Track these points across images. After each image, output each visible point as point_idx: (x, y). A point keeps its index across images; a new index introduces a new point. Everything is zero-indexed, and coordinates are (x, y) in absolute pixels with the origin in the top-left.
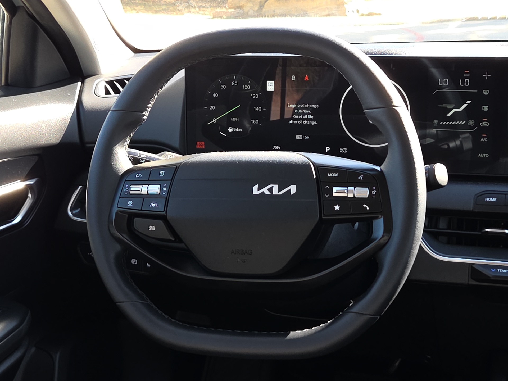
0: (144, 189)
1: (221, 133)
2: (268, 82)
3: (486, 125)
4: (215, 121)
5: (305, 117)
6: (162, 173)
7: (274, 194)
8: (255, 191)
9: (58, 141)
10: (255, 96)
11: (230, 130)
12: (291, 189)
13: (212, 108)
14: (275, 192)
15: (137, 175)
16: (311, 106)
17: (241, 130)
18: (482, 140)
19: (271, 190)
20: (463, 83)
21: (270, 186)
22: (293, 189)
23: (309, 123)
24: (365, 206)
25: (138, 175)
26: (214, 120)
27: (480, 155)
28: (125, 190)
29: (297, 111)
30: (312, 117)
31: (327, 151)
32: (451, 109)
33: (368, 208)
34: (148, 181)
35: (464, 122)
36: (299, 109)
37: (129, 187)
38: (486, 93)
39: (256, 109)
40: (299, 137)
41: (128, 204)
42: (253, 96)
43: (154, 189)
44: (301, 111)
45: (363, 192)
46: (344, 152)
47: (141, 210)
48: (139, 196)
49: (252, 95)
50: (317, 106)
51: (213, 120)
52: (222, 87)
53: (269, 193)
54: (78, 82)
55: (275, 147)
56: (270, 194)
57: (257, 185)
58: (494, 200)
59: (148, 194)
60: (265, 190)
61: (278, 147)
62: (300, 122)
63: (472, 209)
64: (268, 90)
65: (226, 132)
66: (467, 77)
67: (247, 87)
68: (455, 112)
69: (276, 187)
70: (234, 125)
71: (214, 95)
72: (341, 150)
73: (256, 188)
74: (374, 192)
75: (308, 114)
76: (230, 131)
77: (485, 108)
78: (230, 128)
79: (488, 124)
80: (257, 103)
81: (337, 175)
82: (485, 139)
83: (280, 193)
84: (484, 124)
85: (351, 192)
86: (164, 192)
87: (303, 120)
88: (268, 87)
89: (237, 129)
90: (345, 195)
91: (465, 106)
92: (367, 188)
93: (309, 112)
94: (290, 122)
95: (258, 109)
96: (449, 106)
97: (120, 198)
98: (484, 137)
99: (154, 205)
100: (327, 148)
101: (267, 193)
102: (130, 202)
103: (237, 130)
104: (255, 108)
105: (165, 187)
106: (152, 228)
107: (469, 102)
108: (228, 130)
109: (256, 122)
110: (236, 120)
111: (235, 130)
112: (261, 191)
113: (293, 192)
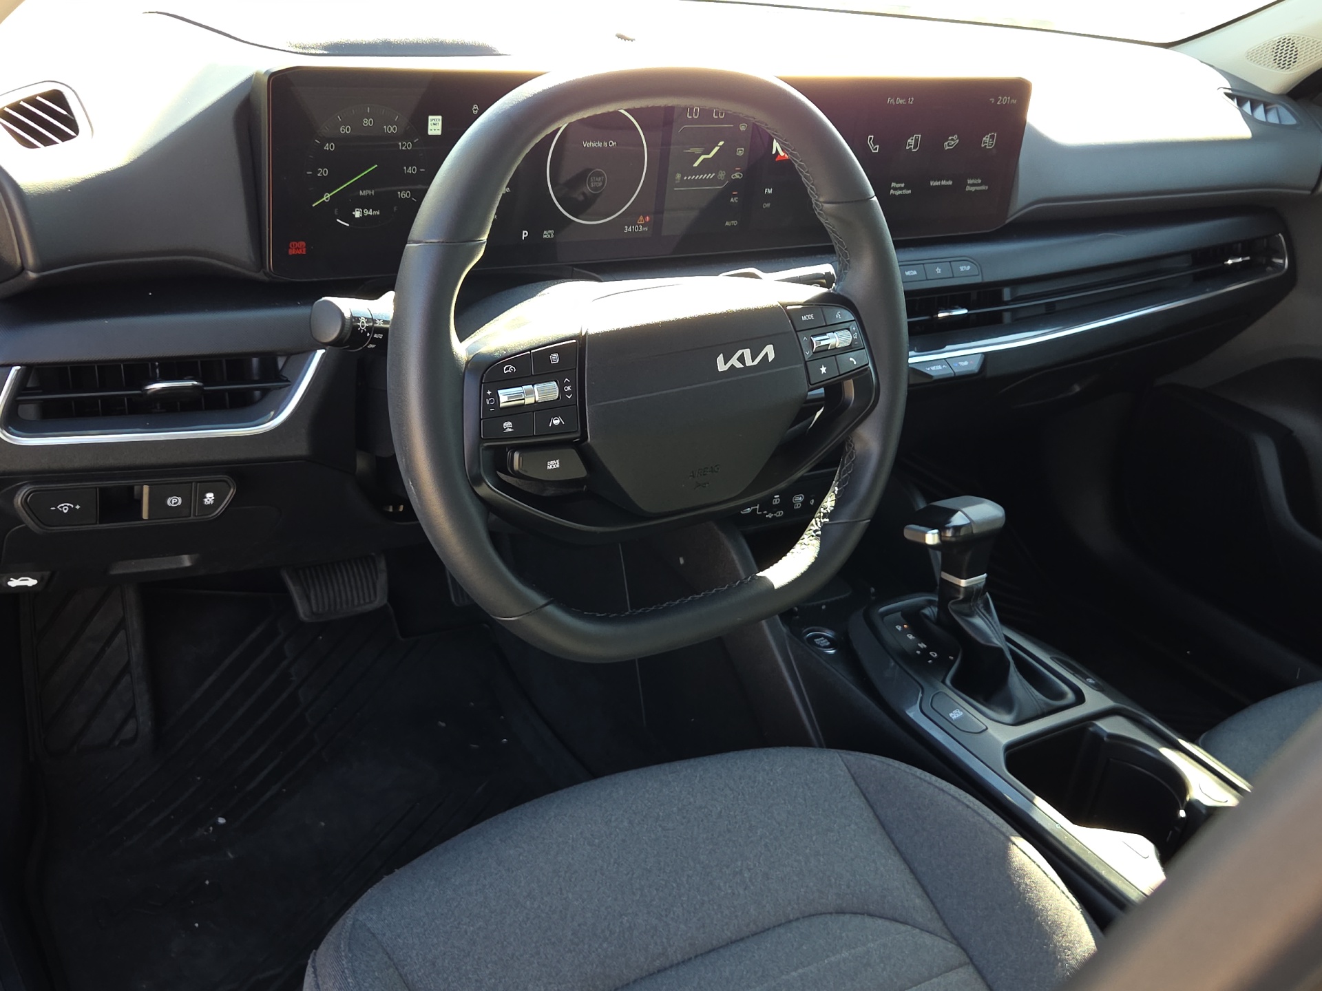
0: (526, 394)
1: (338, 220)
2: (430, 117)
3: (738, 177)
4: (327, 199)
6: (555, 358)
7: (747, 365)
8: (722, 366)
10: (406, 146)
11: (357, 214)
12: (767, 353)
13: (323, 172)
14: (749, 363)
15: (505, 368)
17: (378, 213)
18: (732, 200)
19: (741, 359)
20: (717, 114)
21: (737, 353)
22: (769, 351)
25: (507, 369)
26: (327, 197)
27: (727, 224)
28: (488, 403)
32: (699, 156)
35: (714, 174)
37: (496, 396)
38: (743, 128)
39: (407, 169)
41: (505, 430)
42: (403, 145)
43: (548, 391)
45: (844, 338)
47: (529, 437)
49: (400, 144)
51: (323, 197)
52: (343, 130)
56: (742, 366)
57: (722, 355)
59: (538, 403)
60: (734, 361)
64: (430, 133)
65: (349, 218)
67: (392, 129)
68: (704, 159)
69: (747, 353)
70: (364, 203)
71: (327, 147)
72: (545, 235)
73: (720, 359)
74: (856, 335)
76: (356, 216)
77: (740, 152)
78: (357, 211)
79: (740, 176)
80: (409, 158)
81: (809, 316)
82: (735, 199)
83: (756, 362)
86: (568, 392)
88: (430, 127)
89: (371, 210)
91: (716, 149)
95: (410, 170)
96: (697, 150)
98: (735, 196)
99: (556, 422)
101: (739, 365)
102: (507, 426)
103: (371, 213)
104: (405, 168)
105: (567, 384)
106: (554, 464)
107: (721, 143)
108: (354, 213)
109: (406, 196)
110: (368, 194)
111: (367, 213)
112: (729, 364)
113: (771, 357)
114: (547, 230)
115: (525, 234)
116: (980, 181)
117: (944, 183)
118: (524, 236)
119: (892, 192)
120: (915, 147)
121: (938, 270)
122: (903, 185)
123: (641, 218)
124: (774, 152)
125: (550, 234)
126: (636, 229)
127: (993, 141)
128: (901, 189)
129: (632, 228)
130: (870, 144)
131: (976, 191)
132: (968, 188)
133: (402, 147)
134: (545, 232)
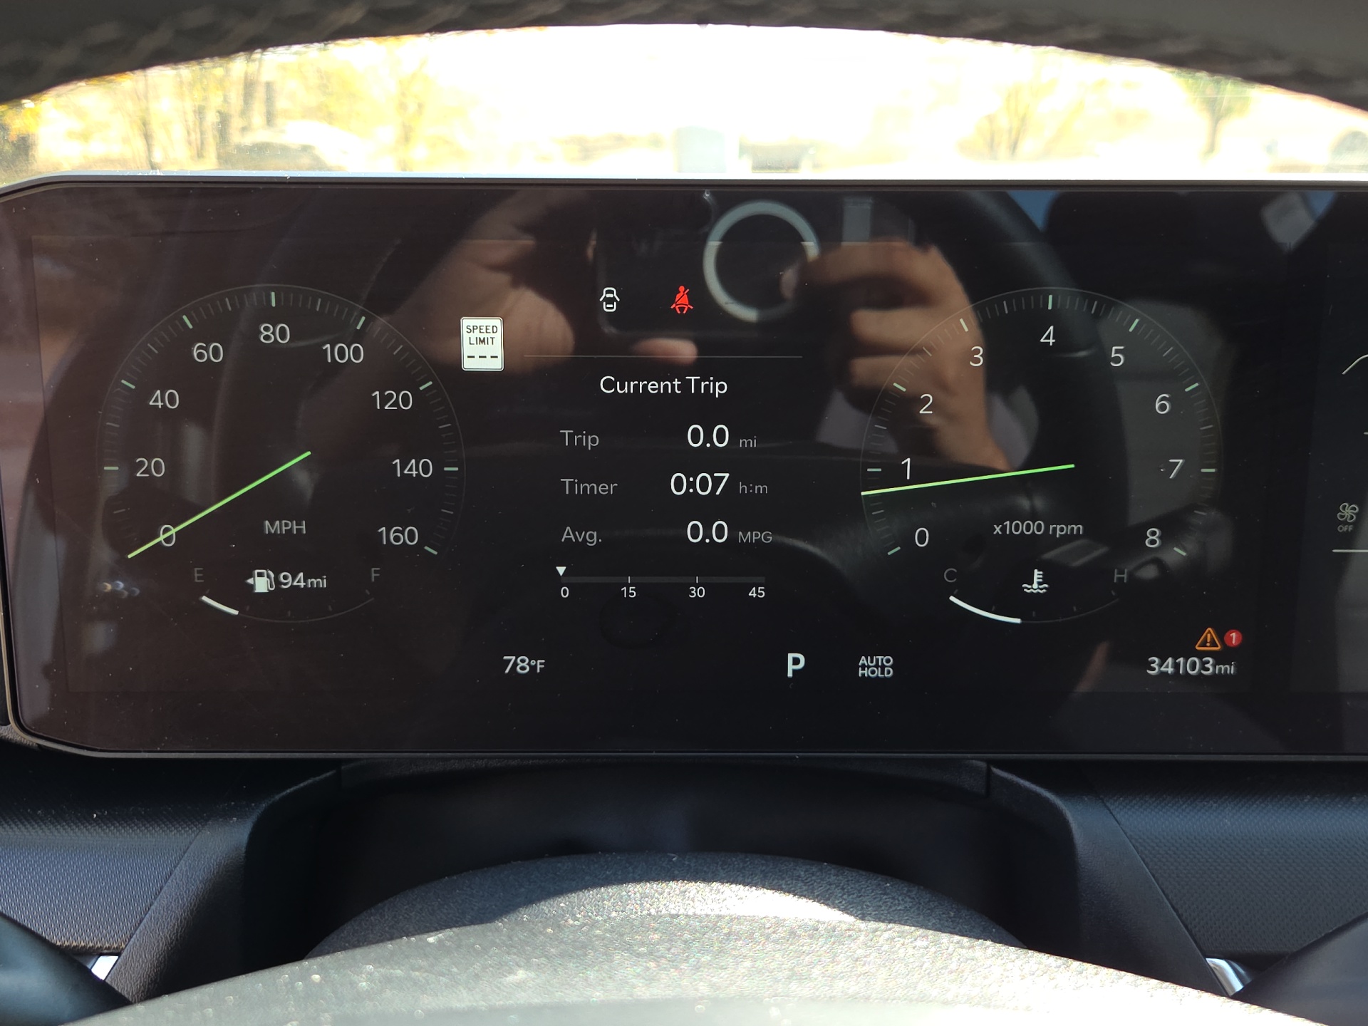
1: (205, 599)
2: (466, 322)
4: (168, 540)
11: (262, 584)
13: (151, 467)
17: (323, 583)
26: (166, 535)
31: (790, 674)
42: (385, 400)
46: (878, 673)
51: (158, 536)
52: (201, 356)
55: (515, 664)
61: (533, 662)
64: (468, 365)
67: (349, 353)
71: (157, 400)
72: (863, 667)
78: (260, 575)
80: (406, 435)
88: (467, 349)
89: (301, 575)
95: (414, 468)
100: (791, 656)
103: (300, 581)
104: (397, 462)
108: (250, 581)
109: (404, 538)
110: (290, 531)
111: (288, 581)
114: (871, 653)
115: (796, 661)
118: (791, 667)
123: (1210, 633)
125: (883, 667)
126: (1192, 666)
129: (1176, 666)
133: (383, 403)
134: (863, 661)
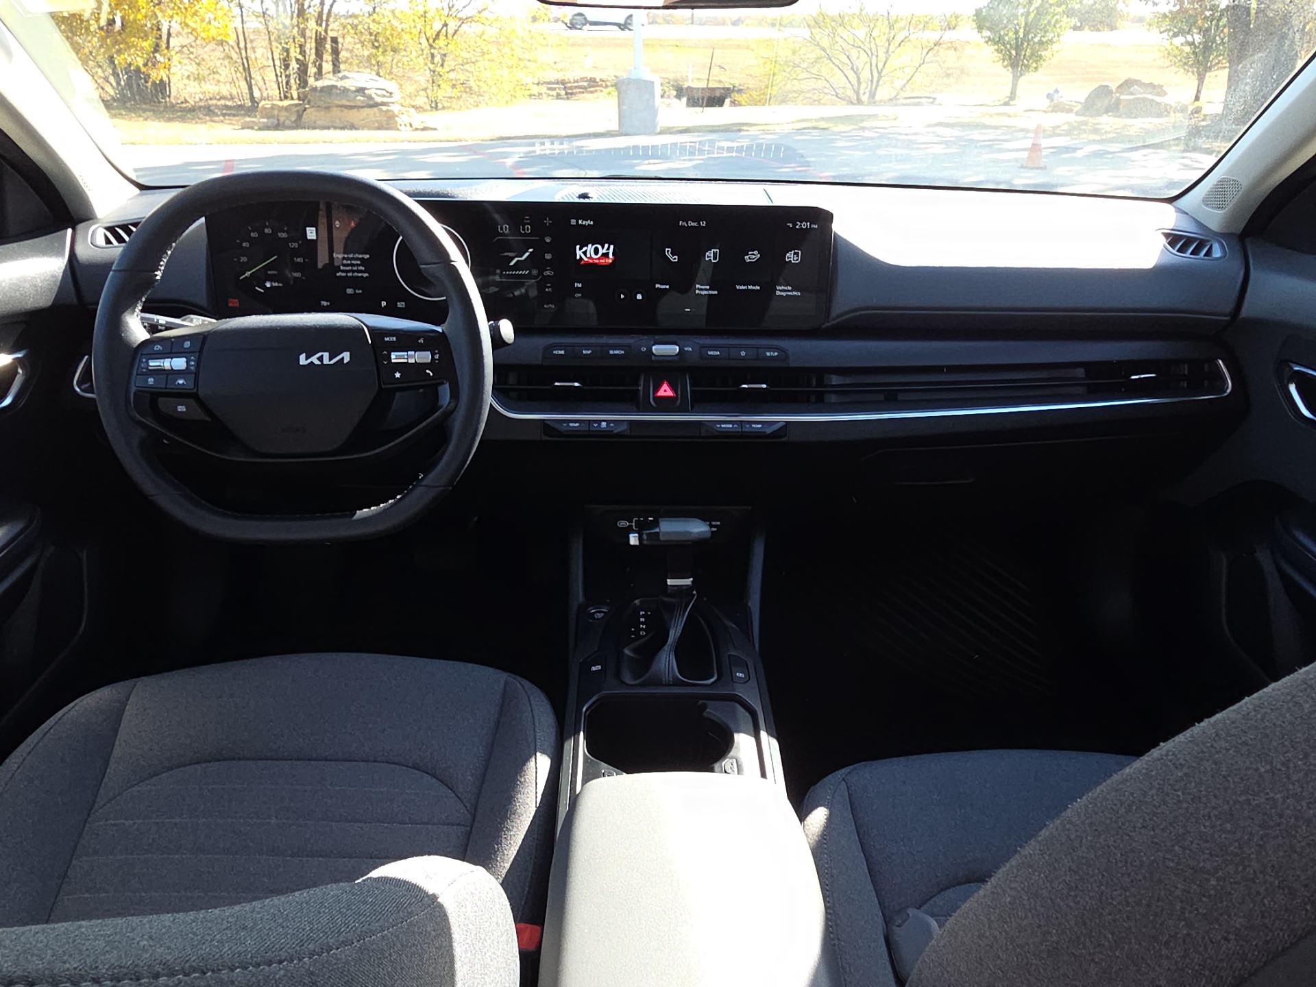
0: (166, 364)
1: (257, 288)
2: (307, 228)
3: (550, 274)
5: (355, 268)
6: (187, 344)
7: (325, 363)
8: (303, 360)
9: (49, 304)
10: (295, 245)
12: (343, 357)
13: (243, 259)
14: (326, 361)
15: (155, 347)
16: (360, 256)
17: (282, 284)
18: (547, 290)
19: (321, 359)
20: (524, 230)
21: (319, 355)
22: (346, 356)
23: (360, 275)
24: (428, 371)
25: (157, 347)
26: (248, 274)
27: (545, 306)
28: (142, 366)
29: (345, 262)
30: (363, 268)
32: (513, 258)
33: (431, 374)
34: (171, 354)
35: (527, 272)
36: (348, 259)
37: (147, 362)
38: (548, 240)
39: (296, 259)
40: (349, 291)
41: (149, 382)
43: (179, 363)
44: (349, 262)
45: (425, 357)
47: (166, 388)
48: (160, 371)
50: (368, 256)
51: (246, 274)
52: (253, 235)
53: (319, 363)
54: (67, 228)
57: (304, 354)
58: (563, 352)
59: (172, 369)
60: (314, 359)
62: (350, 274)
63: (540, 363)
64: (309, 238)
66: (528, 224)
67: (284, 235)
68: (518, 261)
69: (326, 355)
71: (244, 245)
73: (303, 357)
74: (437, 357)
75: (358, 265)
77: (548, 256)
79: (552, 274)
80: (296, 253)
81: (395, 339)
82: (550, 289)
83: (332, 362)
84: (548, 273)
85: (411, 357)
86: (192, 366)
87: (353, 271)
88: (308, 234)
90: (406, 361)
91: (527, 254)
92: (429, 353)
93: (359, 262)
94: (338, 274)
95: (299, 260)
96: (511, 254)
97: (137, 374)
98: (548, 287)
99: (181, 382)
101: (317, 362)
102: (151, 380)
103: (276, 284)
105: (192, 360)
106: (181, 408)
107: (531, 250)
108: (266, 284)
109: (298, 275)
110: (274, 273)
111: (274, 284)
112: (309, 361)
113: (347, 360)
116: (790, 288)
117: (750, 287)
119: (697, 292)
120: (715, 258)
121: (743, 353)
122: (708, 287)
124: (578, 257)
127: (798, 256)
128: (706, 290)
130: (669, 255)
131: (787, 295)
132: (778, 293)
